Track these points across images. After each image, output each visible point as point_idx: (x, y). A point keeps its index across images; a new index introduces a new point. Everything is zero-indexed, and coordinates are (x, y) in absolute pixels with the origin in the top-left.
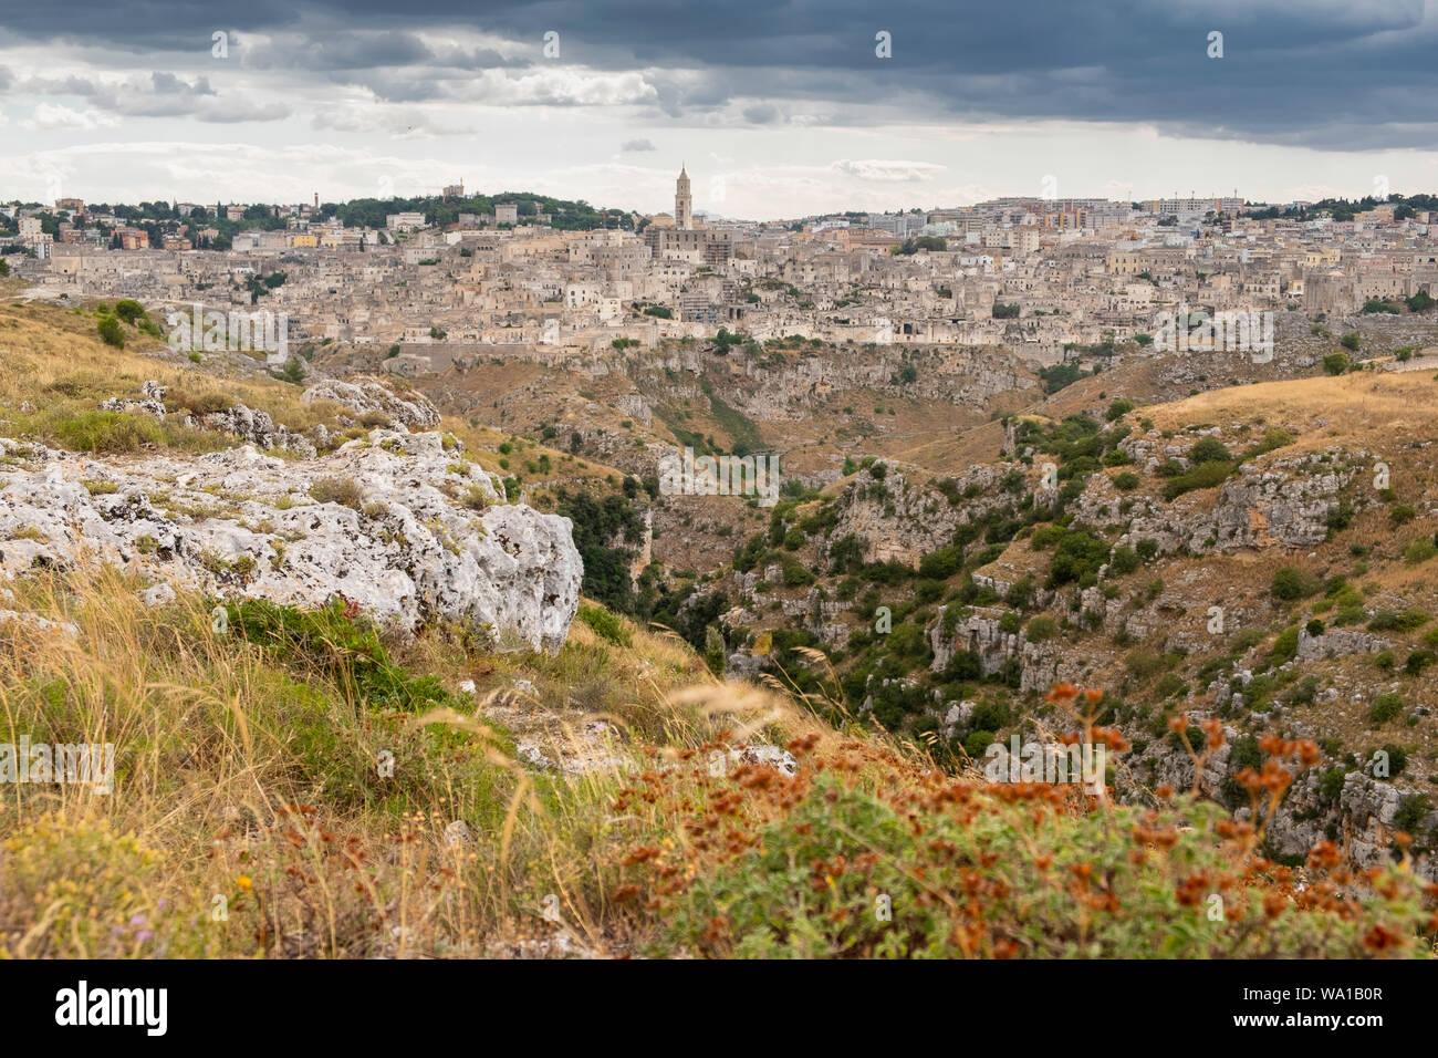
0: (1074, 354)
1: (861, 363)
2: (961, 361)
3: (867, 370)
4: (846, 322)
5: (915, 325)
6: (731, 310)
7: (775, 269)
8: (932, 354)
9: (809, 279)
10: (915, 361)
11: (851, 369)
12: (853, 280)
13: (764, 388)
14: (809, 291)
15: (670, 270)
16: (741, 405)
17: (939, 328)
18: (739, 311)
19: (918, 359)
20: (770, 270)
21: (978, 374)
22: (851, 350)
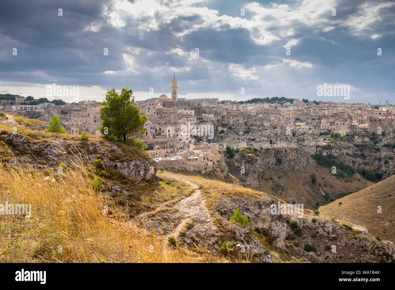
0: (320, 149)
1: (266, 157)
2: (294, 154)
3: (268, 160)
4: (254, 140)
5: (274, 140)
6: (219, 136)
7: (221, 118)
8: (284, 152)
9: (231, 122)
10: (279, 155)
11: (264, 160)
12: (244, 122)
13: (251, 172)
14: (234, 127)
15: (189, 119)
16: (244, 181)
17: (282, 141)
18: (221, 137)
19: (280, 154)
20: (219, 119)
21: (300, 159)
22: (263, 152)
